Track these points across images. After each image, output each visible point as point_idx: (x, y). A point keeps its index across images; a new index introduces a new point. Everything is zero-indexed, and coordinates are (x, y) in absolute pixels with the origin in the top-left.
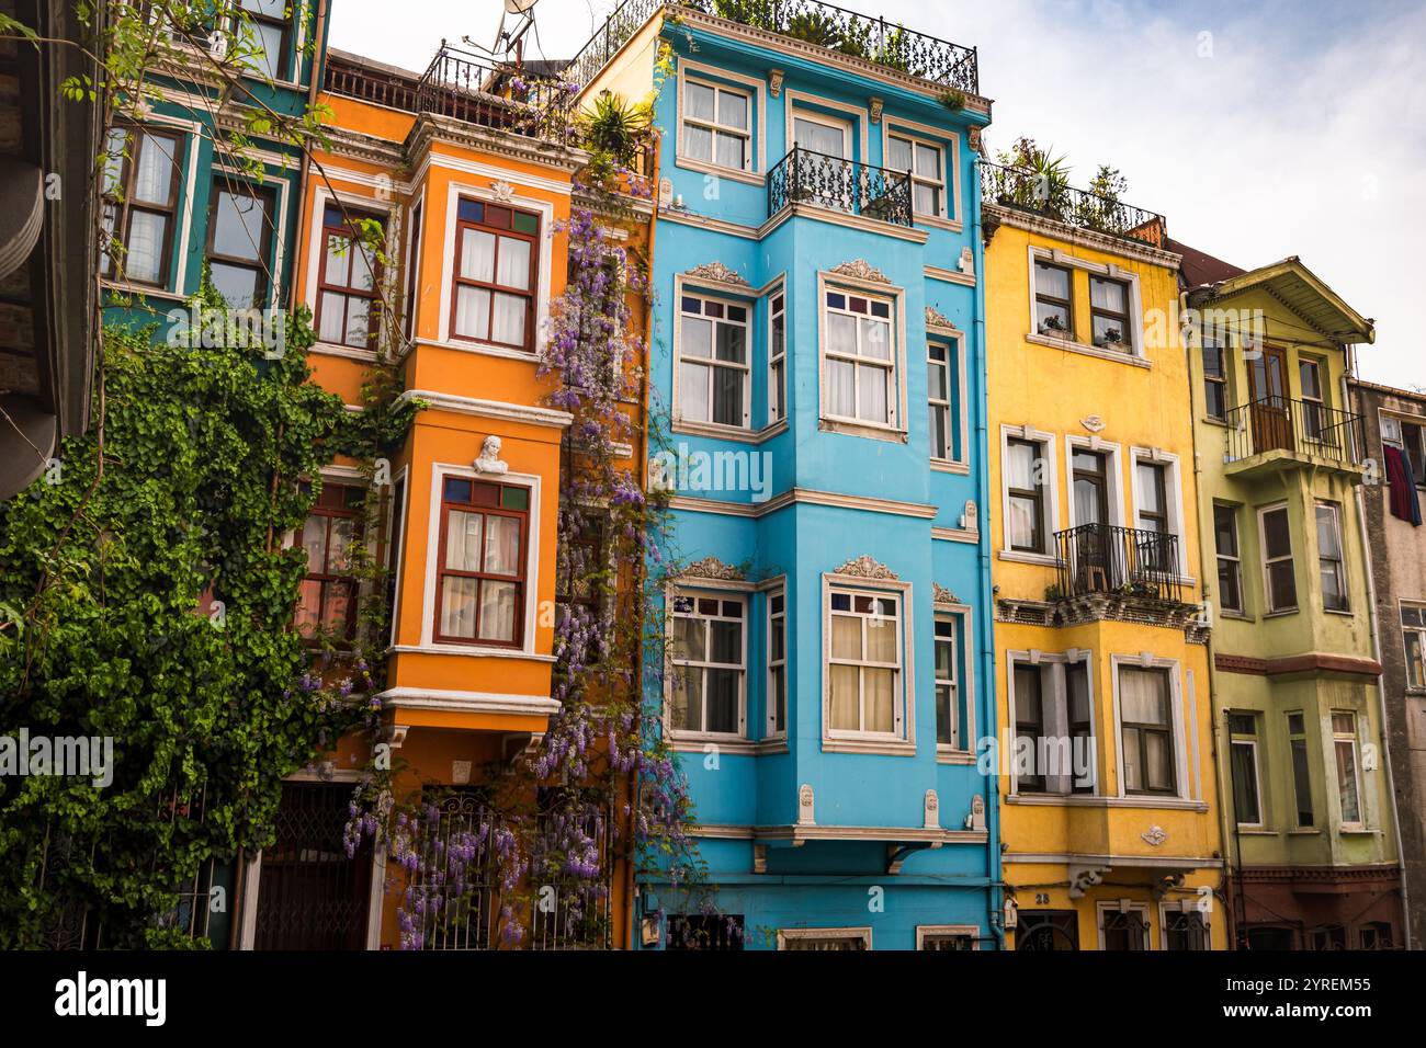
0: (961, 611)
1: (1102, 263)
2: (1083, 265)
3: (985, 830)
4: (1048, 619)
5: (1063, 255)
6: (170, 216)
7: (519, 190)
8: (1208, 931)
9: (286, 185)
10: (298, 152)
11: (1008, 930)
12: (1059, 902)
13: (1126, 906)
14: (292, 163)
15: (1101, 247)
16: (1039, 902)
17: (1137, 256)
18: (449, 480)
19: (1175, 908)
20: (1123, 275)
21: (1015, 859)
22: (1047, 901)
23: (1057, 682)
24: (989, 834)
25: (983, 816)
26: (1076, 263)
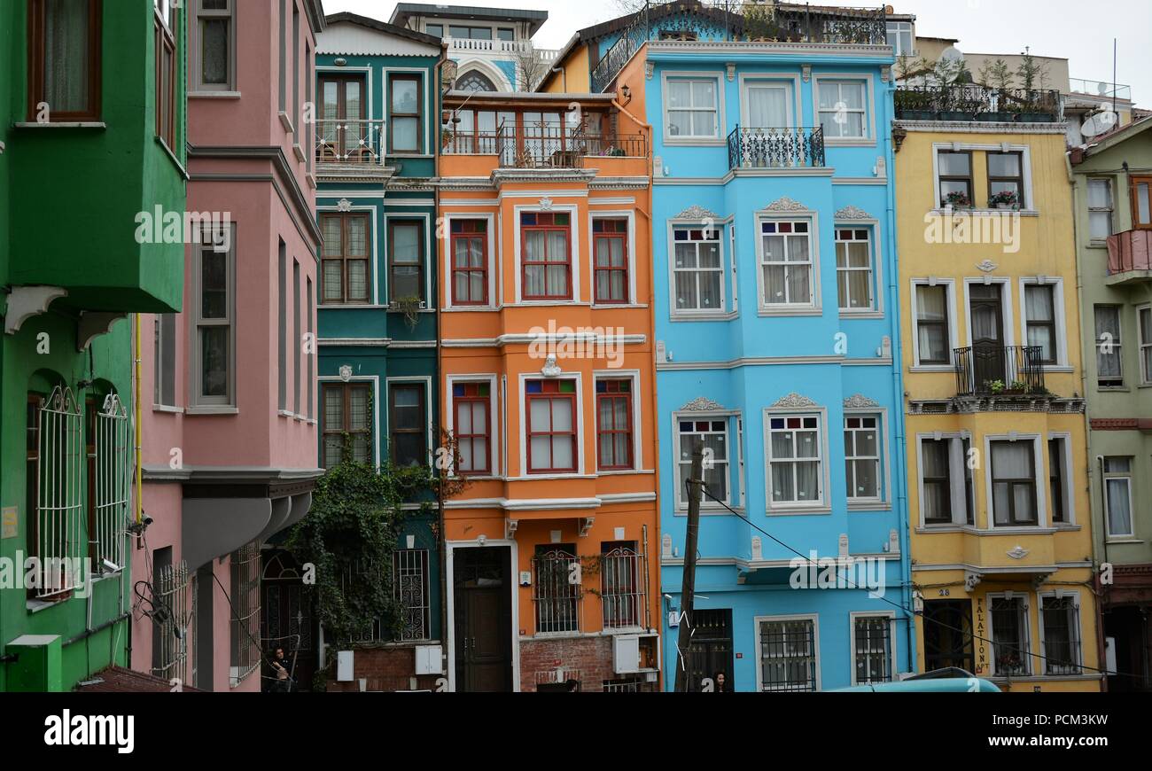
0: (880, 411)
1: (997, 142)
2: (980, 147)
3: (899, 551)
4: (949, 409)
5: (962, 143)
6: (367, 261)
7: (556, 200)
8: (1078, 610)
9: (428, 216)
10: (432, 195)
11: (917, 613)
12: (957, 594)
13: (1009, 595)
14: (429, 202)
15: (996, 130)
16: (942, 595)
17: (1028, 131)
18: (528, 382)
19: (1050, 594)
20: (1017, 148)
21: (921, 569)
22: (948, 593)
23: (956, 451)
24: (901, 554)
25: (897, 543)
26: (974, 147)
